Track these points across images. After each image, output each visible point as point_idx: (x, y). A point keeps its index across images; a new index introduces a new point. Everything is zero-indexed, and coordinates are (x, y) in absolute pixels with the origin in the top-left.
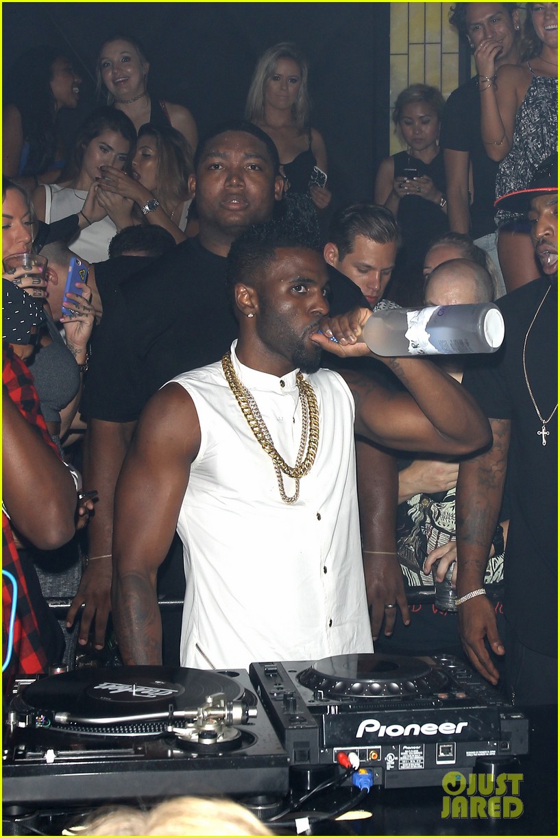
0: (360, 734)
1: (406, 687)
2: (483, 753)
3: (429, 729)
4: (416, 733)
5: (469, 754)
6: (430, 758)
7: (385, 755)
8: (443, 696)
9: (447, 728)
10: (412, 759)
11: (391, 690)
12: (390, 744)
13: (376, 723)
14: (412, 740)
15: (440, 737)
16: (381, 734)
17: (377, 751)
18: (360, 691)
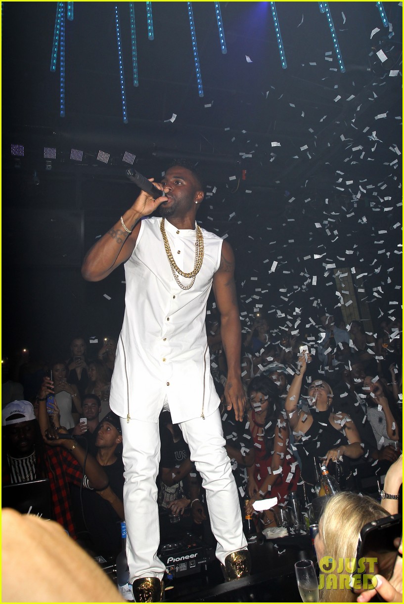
0: (168, 563)
1: (179, 545)
2: (203, 562)
3: (187, 557)
4: (184, 559)
5: (199, 563)
6: (188, 566)
7: (175, 568)
8: (190, 546)
9: (192, 556)
10: (183, 567)
11: (175, 547)
12: (176, 564)
13: (172, 558)
14: (183, 561)
15: (190, 559)
16: (174, 561)
17: (173, 567)
18: (166, 548)
